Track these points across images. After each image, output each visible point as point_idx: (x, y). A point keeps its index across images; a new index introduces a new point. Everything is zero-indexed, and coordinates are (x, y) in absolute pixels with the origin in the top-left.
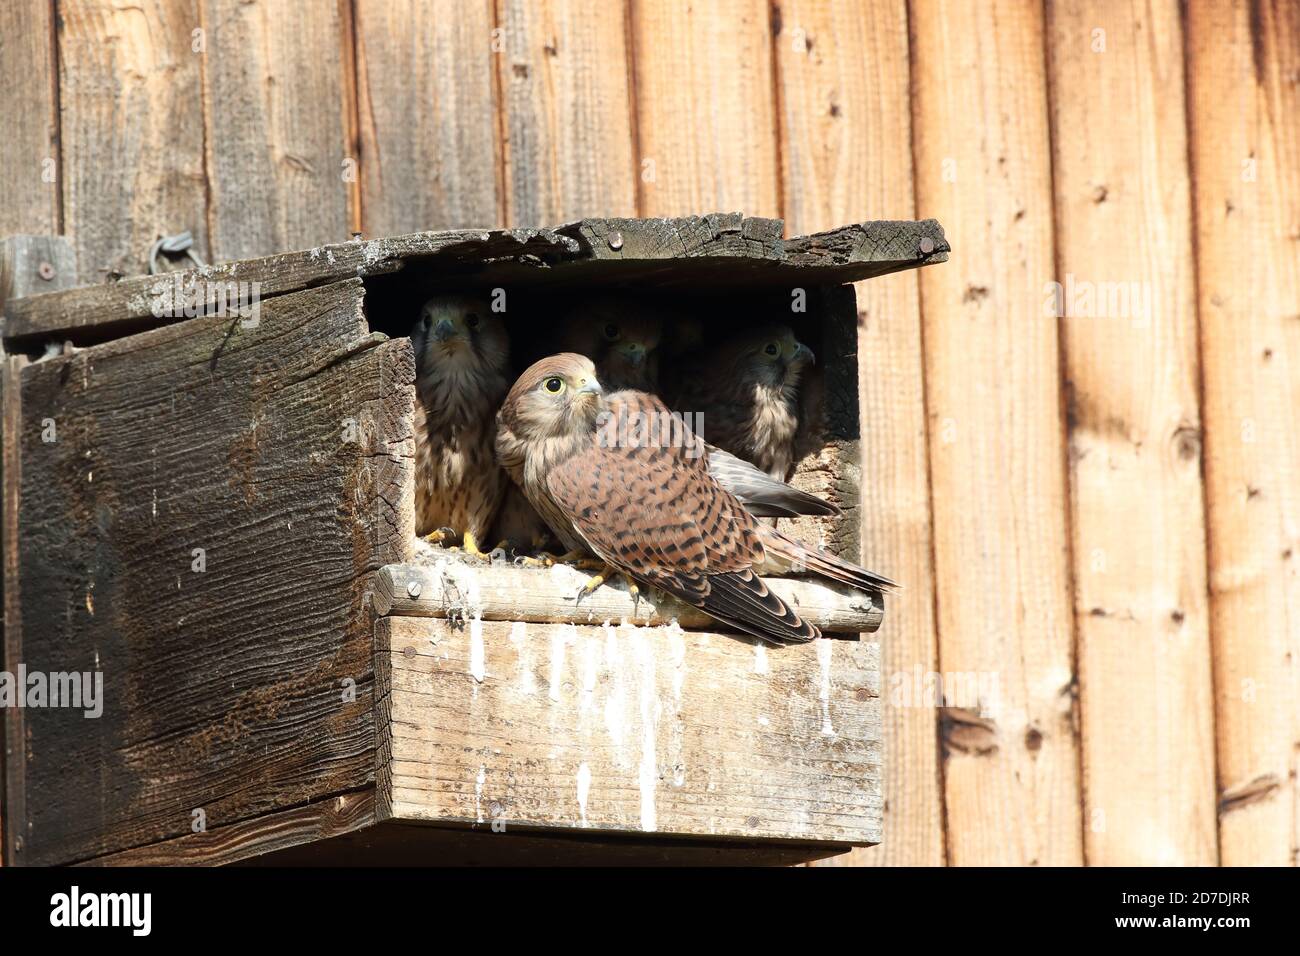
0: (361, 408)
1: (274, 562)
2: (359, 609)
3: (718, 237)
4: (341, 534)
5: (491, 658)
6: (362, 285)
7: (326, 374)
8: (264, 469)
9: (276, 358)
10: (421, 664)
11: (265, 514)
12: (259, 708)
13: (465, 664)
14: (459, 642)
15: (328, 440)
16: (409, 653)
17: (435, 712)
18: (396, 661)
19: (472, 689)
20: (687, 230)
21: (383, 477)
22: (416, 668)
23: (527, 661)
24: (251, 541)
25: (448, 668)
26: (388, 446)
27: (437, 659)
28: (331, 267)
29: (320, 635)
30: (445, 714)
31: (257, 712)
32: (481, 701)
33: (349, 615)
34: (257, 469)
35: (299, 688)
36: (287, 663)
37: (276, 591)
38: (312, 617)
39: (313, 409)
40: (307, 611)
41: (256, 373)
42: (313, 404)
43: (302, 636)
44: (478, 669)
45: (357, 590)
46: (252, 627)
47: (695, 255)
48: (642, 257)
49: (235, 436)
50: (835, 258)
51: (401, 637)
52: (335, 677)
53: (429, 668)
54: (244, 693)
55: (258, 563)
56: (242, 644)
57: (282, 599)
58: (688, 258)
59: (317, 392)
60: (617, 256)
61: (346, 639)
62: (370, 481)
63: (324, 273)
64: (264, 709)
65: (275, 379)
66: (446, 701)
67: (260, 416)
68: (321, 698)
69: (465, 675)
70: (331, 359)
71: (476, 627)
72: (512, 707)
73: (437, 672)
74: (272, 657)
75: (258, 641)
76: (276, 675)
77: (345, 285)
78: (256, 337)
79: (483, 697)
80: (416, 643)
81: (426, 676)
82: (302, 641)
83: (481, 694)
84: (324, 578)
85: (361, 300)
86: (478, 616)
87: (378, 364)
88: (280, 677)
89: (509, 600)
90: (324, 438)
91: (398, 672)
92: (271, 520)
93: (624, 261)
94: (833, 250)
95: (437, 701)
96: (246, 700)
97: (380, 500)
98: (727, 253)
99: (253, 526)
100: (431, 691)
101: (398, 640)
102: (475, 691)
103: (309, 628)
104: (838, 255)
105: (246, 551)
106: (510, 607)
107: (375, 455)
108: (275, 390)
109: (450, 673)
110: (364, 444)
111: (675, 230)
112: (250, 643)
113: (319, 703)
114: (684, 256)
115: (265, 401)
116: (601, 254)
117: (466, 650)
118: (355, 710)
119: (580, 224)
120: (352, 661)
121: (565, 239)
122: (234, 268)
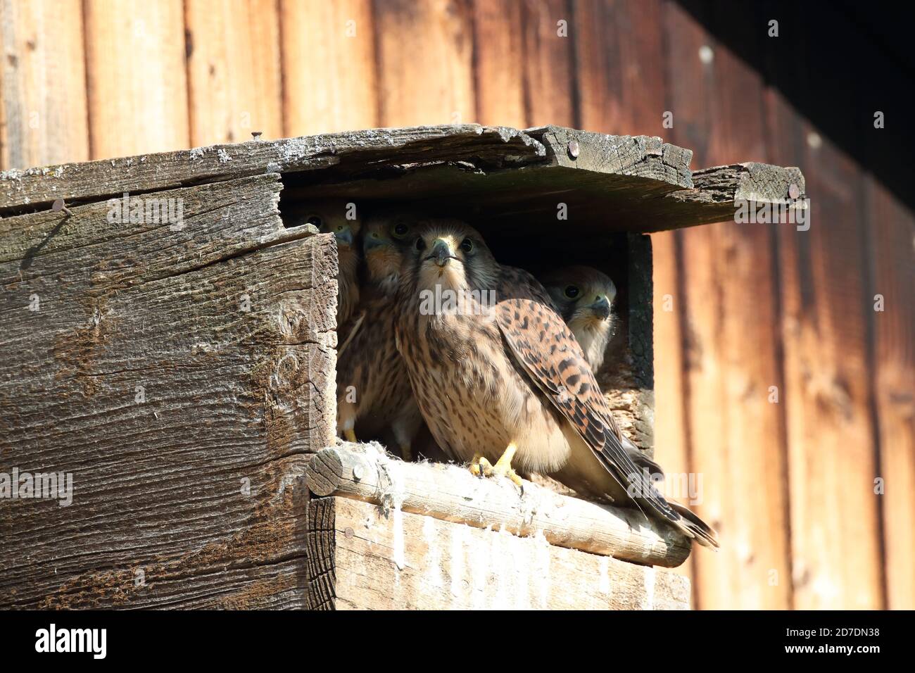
0: (280, 298)
1: (132, 450)
2: (275, 491)
3: (644, 160)
4: (244, 420)
5: (409, 548)
6: (279, 181)
7: (218, 267)
8: (113, 361)
9: (131, 254)
10: (358, 546)
11: (113, 404)
12: (101, 591)
13: (389, 550)
14: (386, 529)
15: (225, 330)
16: (348, 533)
17: (367, 593)
18: (339, 539)
19: (394, 576)
20: (623, 149)
21: (314, 364)
22: (354, 549)
23: (434, 555)
24: (88, 431)
25: (376, 553)
26: (318, 335)
27: (369, 543)
28: (223, 165)
29: (205, 519)
30: (375, 596)
31: (96, 596)
32: (401, 588)
33: (258, 498)
34: (100, 362)
35: (169, 570)
36: (149, 547)
37: (133, 478)
38: (193, 502)
39: (196, 302)
40: (183, 496)
41: (98, 269)
42: (197, 297)
43: (175, 521)
44: (399, 558)
45: (272, 473)
46: (90, 514)
47: (629, 173)
48: (591, 169)
49: (61, 331)
50: (714, 196)
51: (343, 516)
52: (233, 558)
53: (363, 550)
54: (75, 578)
55: (101, 452)
56: (73, 530)
57: (142, 486)
58: (624, 175)
59: (203, 285)
60: (572, 165)
61: (250, 521)
62: (297, 367)
63: (213, 170)
64: (106, 593)
65: (130, 274)
66: (375, 584)
67: (105, 311)
68: (207, 579)
69: (389, 561)
70: (229, 253)
71: (397, 515)
72: (423, 597)
73: (369, 555)
74: (122, 542)
75: (97, 527)
76: (130, 559)
77: (253, 180)
78: (96, 236)
79: (402, 585)
80: (354, 525)
81: (361, 558)
82: (175, 525)
83: (401, 581)
84: (215, 463)
85: (277, 194)
86: (398, 506)
87: (309, 255)
88: (136, 561)
89: (424, 494)
90: (217, 329)
91: (340, 551)
92: (124, 411)
93: (578, 170)
94: (714, 188)
95: (369, 583)
96: (78, 584)
97: (312, 387)
98: (652, 175)
99: (94, 417)
100: (365, 573)
101: (341, 521)
102: (397, 577)
103: (187, 513)
104: (718, 192)
105: (83, 440)
106: (424, 500)
107: (304, 343)
108: (129, 285)
109: (378, 558)
110: (287, 331)
111: (615, 147)
112: (83, 530)
113: (202, 584)
114: (620, 173)
115: (114, 296)
116: (563, 161)
117: (390, 537)
118: (265, 589)
119: (546, 130)
120: (261, 542)
121: (536, 142)
122: (61, 170)
